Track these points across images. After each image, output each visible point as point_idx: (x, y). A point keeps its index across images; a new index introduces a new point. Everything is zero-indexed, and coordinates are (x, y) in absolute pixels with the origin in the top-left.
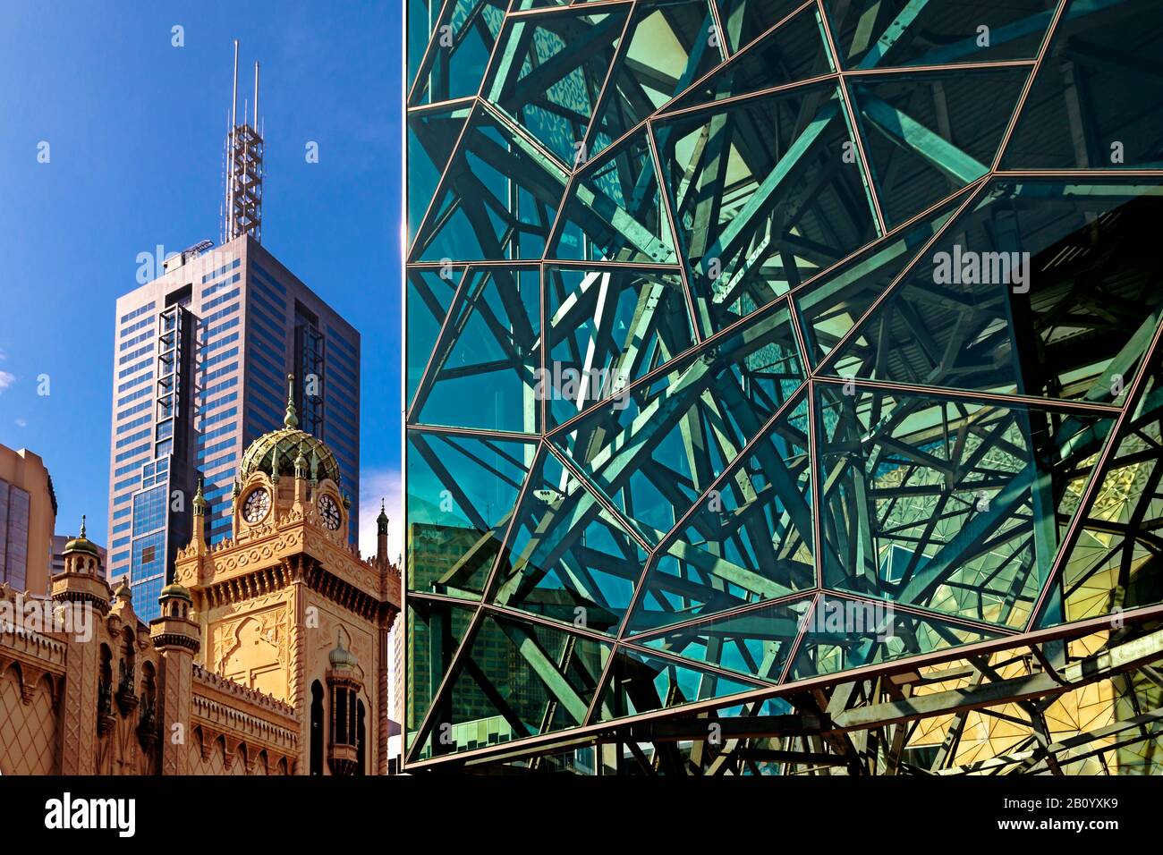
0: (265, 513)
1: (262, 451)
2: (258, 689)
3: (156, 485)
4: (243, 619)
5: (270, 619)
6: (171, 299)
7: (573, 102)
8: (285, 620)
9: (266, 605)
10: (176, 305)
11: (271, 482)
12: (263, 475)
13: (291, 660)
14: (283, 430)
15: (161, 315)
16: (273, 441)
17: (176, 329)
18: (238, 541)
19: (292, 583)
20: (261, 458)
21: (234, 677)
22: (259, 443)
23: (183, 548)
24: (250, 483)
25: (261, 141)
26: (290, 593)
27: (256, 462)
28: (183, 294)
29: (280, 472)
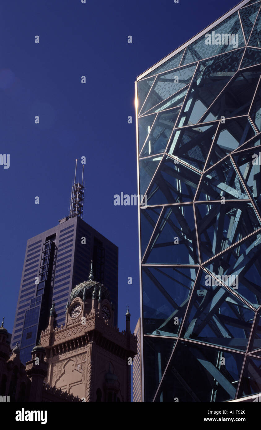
0: (79, 314)
1: (79, 289)
2: (72, 394)
3: (35, 307)
4: (67, 360)
5: (79, 360)
6: (47, 239)
7: (198, 158)
8: (86, 360)
9: (78, 353)
10: (50, 240)
11: (82, 301)
12: (79, 298)
13: (88, 379)
14: (88, 281)
15: (44, 244)
16: (84, 285)
17: (49, 249)
18: (67, 326)
19: (89, 343)
20: (79, 292)
21: (62, 388)
22: (78, 287)
23: (44, 330)
24: (74, 302)
25: (84, 188)
26: (89, 348)
27: (77, 294)
28: (53, 237)
29: (86, 297)
